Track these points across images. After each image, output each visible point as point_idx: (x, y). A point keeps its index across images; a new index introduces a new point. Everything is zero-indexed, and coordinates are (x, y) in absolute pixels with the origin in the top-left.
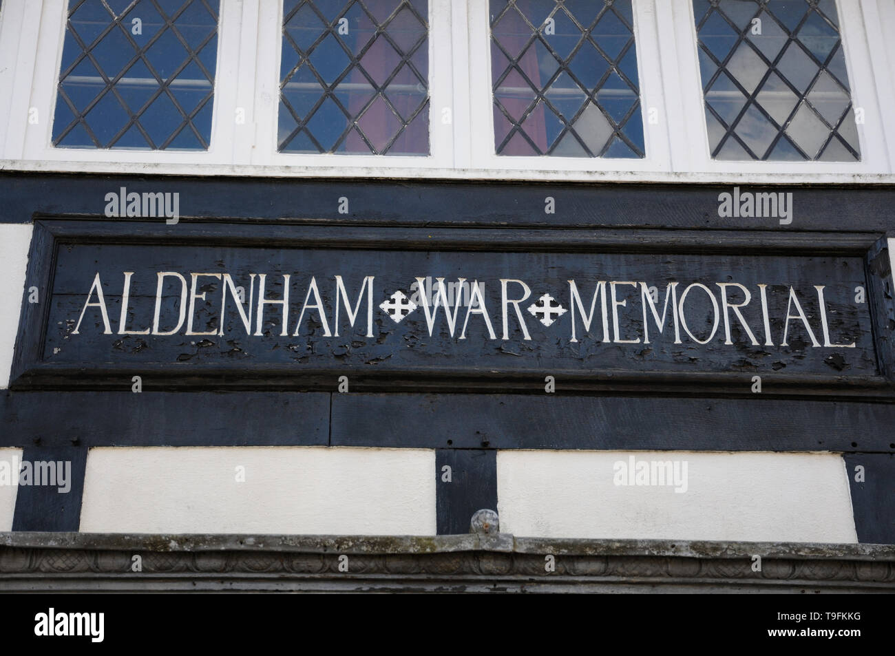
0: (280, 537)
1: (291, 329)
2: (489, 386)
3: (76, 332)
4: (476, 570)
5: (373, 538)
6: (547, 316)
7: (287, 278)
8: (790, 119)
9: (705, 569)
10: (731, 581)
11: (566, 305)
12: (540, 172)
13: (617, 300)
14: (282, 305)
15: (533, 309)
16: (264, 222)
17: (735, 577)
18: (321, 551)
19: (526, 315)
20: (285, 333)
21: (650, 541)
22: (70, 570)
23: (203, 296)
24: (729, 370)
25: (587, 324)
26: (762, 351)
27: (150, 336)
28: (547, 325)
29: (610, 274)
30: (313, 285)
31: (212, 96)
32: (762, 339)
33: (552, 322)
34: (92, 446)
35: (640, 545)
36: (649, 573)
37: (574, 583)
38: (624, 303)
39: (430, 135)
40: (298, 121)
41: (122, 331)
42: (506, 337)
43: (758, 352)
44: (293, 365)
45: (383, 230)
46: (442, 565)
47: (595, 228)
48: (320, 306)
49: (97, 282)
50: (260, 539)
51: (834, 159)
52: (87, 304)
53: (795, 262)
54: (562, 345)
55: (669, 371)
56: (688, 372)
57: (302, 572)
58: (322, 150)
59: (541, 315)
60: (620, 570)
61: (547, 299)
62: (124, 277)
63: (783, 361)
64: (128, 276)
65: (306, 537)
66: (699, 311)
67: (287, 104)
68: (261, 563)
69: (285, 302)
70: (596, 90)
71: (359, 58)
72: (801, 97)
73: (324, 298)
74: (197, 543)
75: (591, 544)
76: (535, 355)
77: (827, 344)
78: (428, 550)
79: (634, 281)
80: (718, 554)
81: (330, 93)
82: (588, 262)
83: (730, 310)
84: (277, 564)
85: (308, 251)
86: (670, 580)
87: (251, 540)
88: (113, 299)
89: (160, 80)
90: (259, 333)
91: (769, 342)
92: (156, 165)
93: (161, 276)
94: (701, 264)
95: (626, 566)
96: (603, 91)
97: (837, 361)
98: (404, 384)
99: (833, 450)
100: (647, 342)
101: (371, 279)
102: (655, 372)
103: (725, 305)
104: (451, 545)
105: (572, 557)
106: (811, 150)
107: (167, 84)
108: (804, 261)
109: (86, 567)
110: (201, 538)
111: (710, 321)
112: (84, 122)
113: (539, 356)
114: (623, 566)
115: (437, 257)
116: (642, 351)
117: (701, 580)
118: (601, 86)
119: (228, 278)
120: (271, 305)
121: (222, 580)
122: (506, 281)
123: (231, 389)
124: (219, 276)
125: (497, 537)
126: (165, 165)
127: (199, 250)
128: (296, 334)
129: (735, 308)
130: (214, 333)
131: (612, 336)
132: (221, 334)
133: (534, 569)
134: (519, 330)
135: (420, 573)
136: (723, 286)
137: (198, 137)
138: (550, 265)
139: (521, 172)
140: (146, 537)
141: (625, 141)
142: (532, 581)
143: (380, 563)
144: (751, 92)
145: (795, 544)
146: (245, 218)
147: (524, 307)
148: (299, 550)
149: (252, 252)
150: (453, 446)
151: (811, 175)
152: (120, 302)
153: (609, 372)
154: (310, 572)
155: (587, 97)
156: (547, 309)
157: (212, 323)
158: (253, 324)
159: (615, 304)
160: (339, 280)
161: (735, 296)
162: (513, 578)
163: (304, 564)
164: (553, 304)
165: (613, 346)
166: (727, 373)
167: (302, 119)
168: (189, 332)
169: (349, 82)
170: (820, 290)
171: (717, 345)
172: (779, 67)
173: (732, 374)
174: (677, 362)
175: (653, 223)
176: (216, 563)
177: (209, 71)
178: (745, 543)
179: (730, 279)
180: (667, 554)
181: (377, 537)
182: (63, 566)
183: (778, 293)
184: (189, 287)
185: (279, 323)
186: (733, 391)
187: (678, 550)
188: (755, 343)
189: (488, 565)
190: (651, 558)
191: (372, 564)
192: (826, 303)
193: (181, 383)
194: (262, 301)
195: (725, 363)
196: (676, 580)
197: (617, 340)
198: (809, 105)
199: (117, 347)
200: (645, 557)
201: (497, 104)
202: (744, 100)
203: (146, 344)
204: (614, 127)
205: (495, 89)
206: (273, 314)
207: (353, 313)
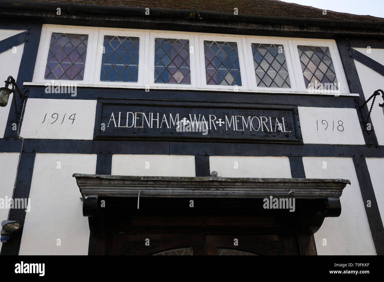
0: (167, 177)
1: (159, 126)
2: (207, 141)
3: (108, 126)
4: (213, 185)
5: (189, 177)
6: (220, 124)
7: (158, 114)
8: (275, 78)
9: (265, 184)
10: (270, 187)
11: (225, 121)
12: (218, 89)
13: (237, 120)
14: (157, 120)
15: (217, 122)
16: (152, 100)
17: (271, 186)
18: (177, 180)
19: (215, 123)
20: (158, 127)
21: (252, 178)
22: (118, 184)
23: (138, 118)
24: (262, 137)
25: (230, 126)
26: (270, 133)
27: (126, 127)
28: (220, 126)
29: (235, 114)
30: (164, 116)
31: (138, 69)
32: (270, 130)
33: (221, 125)
34: (113, 154)
35: (250, 179)
36: (252, 185)
37: (235, 188)
38: (238, 121)
39: (191, 79)
40: (159, 75)
41: (119, 126)
42: (211, 129)
43: (269, 133)
44: (160, 135)
45: (181, 102)
46: (205, 184)
47: (231, 103)
48: (166, 121)
49: (113, 114)
50: (162, 177)
51: (285, 87)
52: (110, 120)
53: (277, 112)
54: (224, 130)
55: (249, 137)
56: (253, 138)
57: (172, 185)
58: (165, 83)
59: (219, 124)
60: (246, 185)
61: (220, 120)
62: (119, 113)
63: (275, 135)
64: (120, 113)
65: (173, 177)
66: (256, 123)
67: (156, 72)
68: (163, 183)
69: (158, 120)
70: (230, 69)
71: (173, 60)
72: (277, 72)
73: (167, 119)
74: (148, 178)
75: (239, 179)
76: (218, 133)
77: (285, 131)
78: (202, 180)
79: (240, 116)
80: (268, 181)
81: (166, 68)
82: (230, 111)
83: (263, 123)
84: (166, 183)
85: (163, 107)
86: (257, 187)
87: (160, 178)
88: (117, 119)
89: (125, 65)
90: (152, 127)
91: (272, 131)
92: (126, 86)
93: (128, 113)
94: (256, 112)
95: (247, 184)
96: (232, 69)
97: (287, 135)
98: (187, 140)
99: (286, 156)
100: (244, 130)
101: (178, 114)
102: (246, 138)
103: (262, 122)
104: (207, 179)
105: (235, 182)
106: (280, 85)
107: (127, 66)
108: (279, 111)
109: (122, 184)
110: (148, 177)
111: (258, 126)
112: (108, 75)
113: (219, 134)
114: (246, 184)
115: (194, 109)
116: (243, 133)
117: (264, 187)
118: (231, 68)
119: (144, 114)
120: (154, 120)
121: (153, 187)
122: (211, 115)
123: (146, 141)
124: (142, 113)
125: (217, 177)
126: (128, 86)
127: (137, 107)
128: (161, 128)
129: (264, 122)
130: (141, 127)
131: (236, 129)
132: (143, 127)
133: (226, 185)
134: (214, 127)
135: (199, 186)
136: (261, 117)
137: (135, 79)
138: (221, 112)
139: (213, 89)
140: (136, 177)
141: (237, 82)
142: (225, 187)
143: (190, 183)
144: (266, 71)
145: (285, 179)
146: (147, 99)
147: (215, 122)
148: (172, 180)
149: (150, 107)
150: (199, 155)
151: (280, 91)
152: (118, 119)
153: (235, 137)
154: (174, 185)
155: (228, 71)
156: (220, 122)
157: (141, 125)
158: (150, 125)
159: (236, 121)
160: (171, 114)
161: (264, 120)
162: (221, 187)
163: (172, 183)
164: (222, 121)
165: (236, 131)
166: (262, 138)
167: (160, 75)
168: (135, 127)
169: (171, 66)
170: (283, 118)
171: (260, 131)
172: (272, 65)
173: (263, 138)
174: (251, 135)
175: (245, 102)
176: (152, 183)
177: (137, 63)
178: (274, 178)
179: (263, 116)
180: (256, 181)
181: (190, 177)
182: (117, 183)
183: (274, 119)
184: (135, 116)
185: (157, 125)
186: (264, 142)
187: (259, 180)
188: (269, 131)
189: (215, 184)
190: (253, 182)
191: (188, 184)
192: (284, 121)
193: (134, 139)
194: (152, 119)
195: (262, 136)
196: (258, 187)
197: (237, 130)
198: (279, 74)
199: (118, 130)
200: (251, 182)
201: (206, 72)
202: (264, 73)
203: (125, 129)
204: (234, 78)
205: (206, 69)
206: (155, 122)
207: (174, 122)
